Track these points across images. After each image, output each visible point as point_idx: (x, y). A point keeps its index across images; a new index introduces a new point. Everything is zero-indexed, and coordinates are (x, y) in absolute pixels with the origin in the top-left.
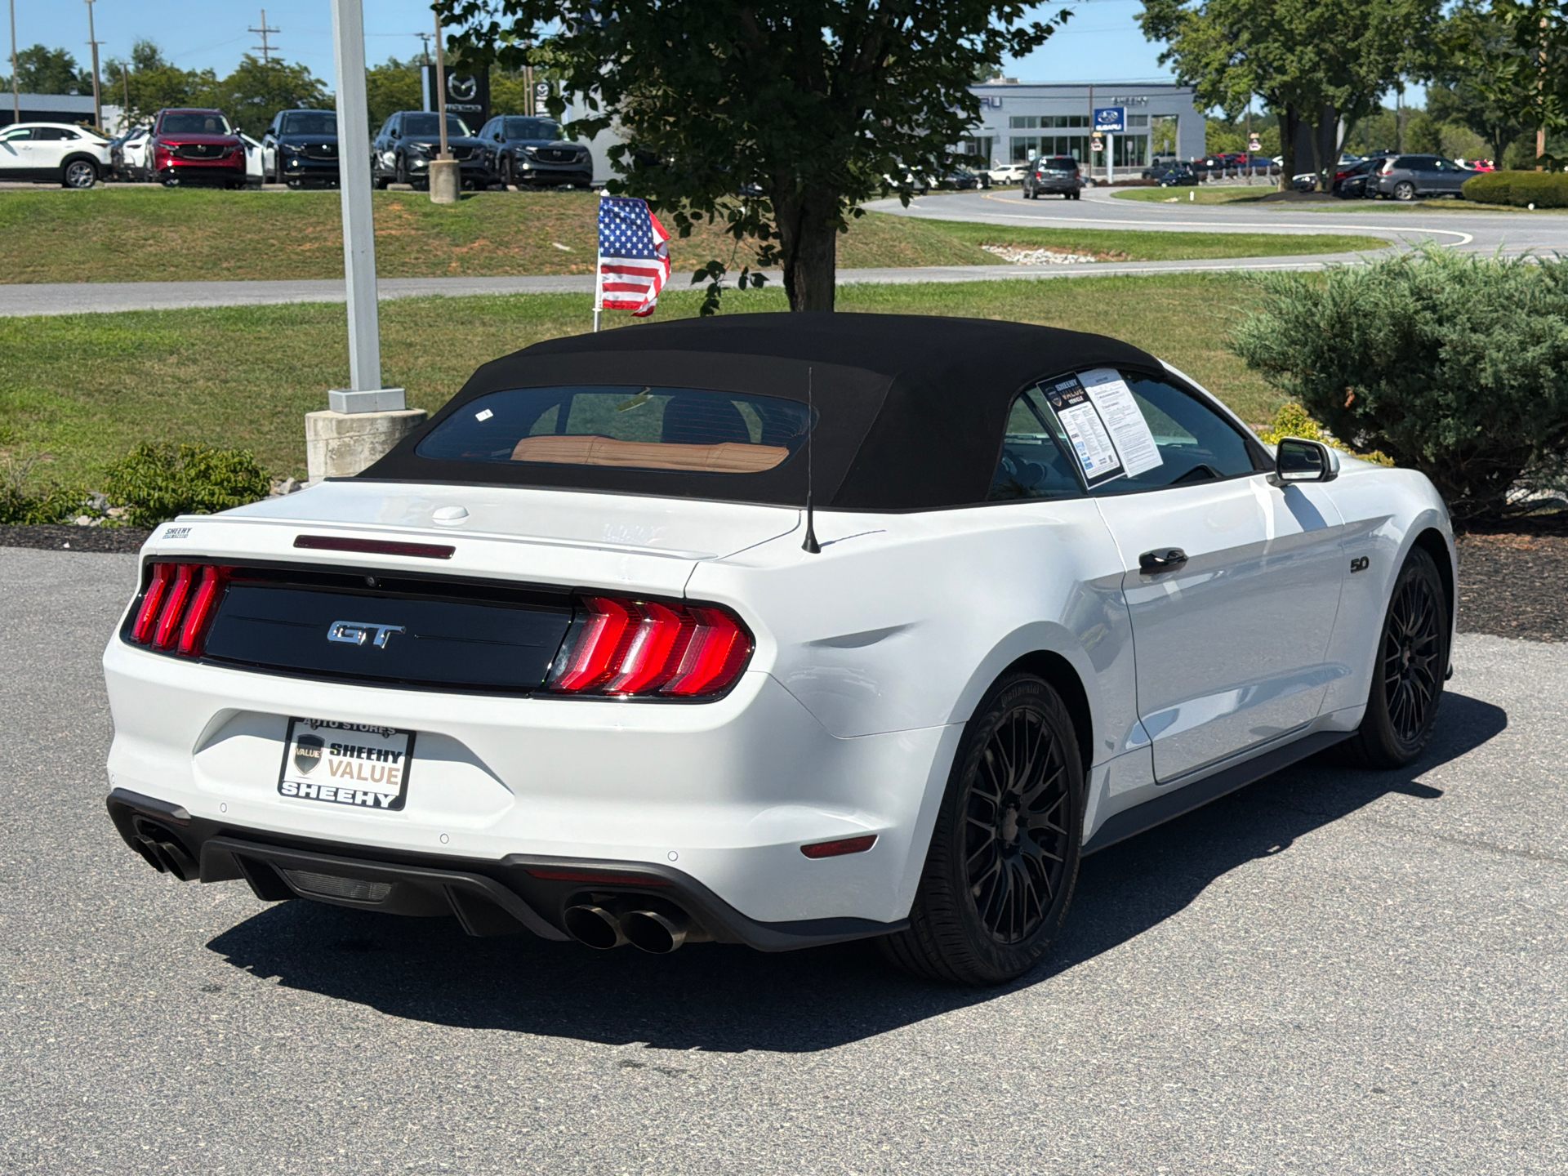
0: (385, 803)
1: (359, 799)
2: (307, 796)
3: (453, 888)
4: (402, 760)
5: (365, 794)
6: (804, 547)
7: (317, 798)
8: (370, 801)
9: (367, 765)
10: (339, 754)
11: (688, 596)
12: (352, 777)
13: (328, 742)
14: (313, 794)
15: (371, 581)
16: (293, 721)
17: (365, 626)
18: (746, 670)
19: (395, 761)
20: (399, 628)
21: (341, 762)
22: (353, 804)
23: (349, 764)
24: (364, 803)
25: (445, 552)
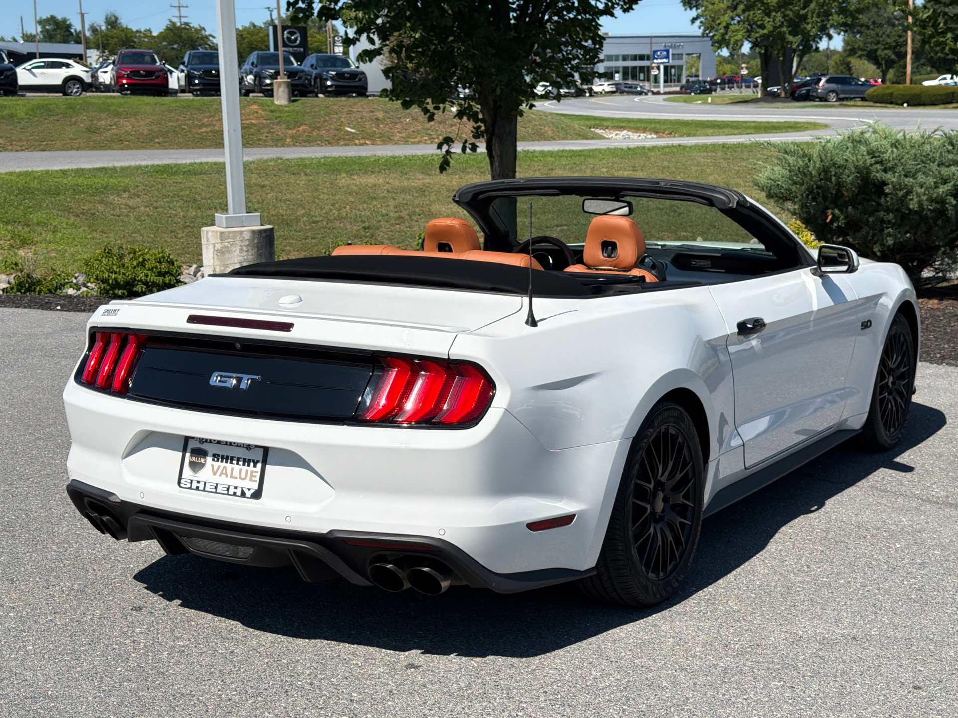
0: (249, 494)
1: (231, 491)
2: (197, 488)
3: (294, 551)
4: (259, 465)
5: (236, 488)
6: (527, 323)
7: (204, 490)
8: (239, 493)
9: (237, 468)
10: (218, 461)
11: (451, 357)
12: (227, 476)
13: (210, 453)
14: (201, 488)
15: (238, 345)
16: (187, 439)
17: (234, 375)
18: (490, 407)
19: (255, 466)
20: (257, 377)
21: (219, 467)
22: (228, 494)
23: (225, 467)
24: (235, 494)
25: (287, 327)
